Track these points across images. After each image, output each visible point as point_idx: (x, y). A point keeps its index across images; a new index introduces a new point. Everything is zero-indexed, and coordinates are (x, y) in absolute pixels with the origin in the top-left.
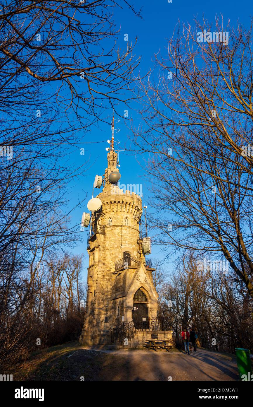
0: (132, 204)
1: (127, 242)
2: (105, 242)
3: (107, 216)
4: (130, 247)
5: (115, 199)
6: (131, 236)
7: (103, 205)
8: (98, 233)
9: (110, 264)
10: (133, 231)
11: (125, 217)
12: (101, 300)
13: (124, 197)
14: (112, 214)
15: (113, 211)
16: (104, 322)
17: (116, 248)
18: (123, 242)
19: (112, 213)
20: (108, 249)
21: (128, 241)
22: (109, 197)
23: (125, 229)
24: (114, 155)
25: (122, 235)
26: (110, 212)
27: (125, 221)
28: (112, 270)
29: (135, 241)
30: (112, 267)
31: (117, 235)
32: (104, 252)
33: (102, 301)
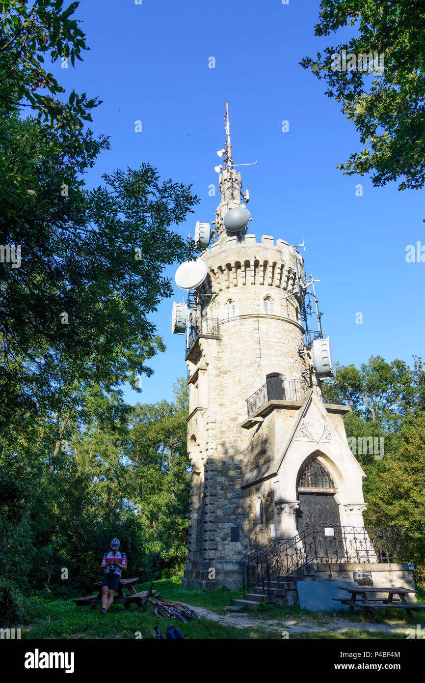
0: (279, 265)
1: (273, 352)
2: (221, 355)
3: (222, 298)
4: (282, 363)
5: (238, 257)
6: (281, 338)
7: (211, 274)
8: (204, 337)
9: (236, 403)
10: (286, 327)
11: (264, 295)
12: (218, 488)
13: (260, 251)
14: (233, 293)
15: (236, 286)
16: (229, 539)
17: (248, 366)
18: (264, 352)
19: (232, 289)
20: (230, 371)
21: (276, 350)
22: (223, 254)
23: (267, 323)
24: (234, 176)
25: (261, 336)
26: (228, 288)
27: (266, 306)
28: (240, 417)
29: (293, 349)
30: (239, 411)
31: (247, 338)
32: (219, 379)
33: (221, 490)
